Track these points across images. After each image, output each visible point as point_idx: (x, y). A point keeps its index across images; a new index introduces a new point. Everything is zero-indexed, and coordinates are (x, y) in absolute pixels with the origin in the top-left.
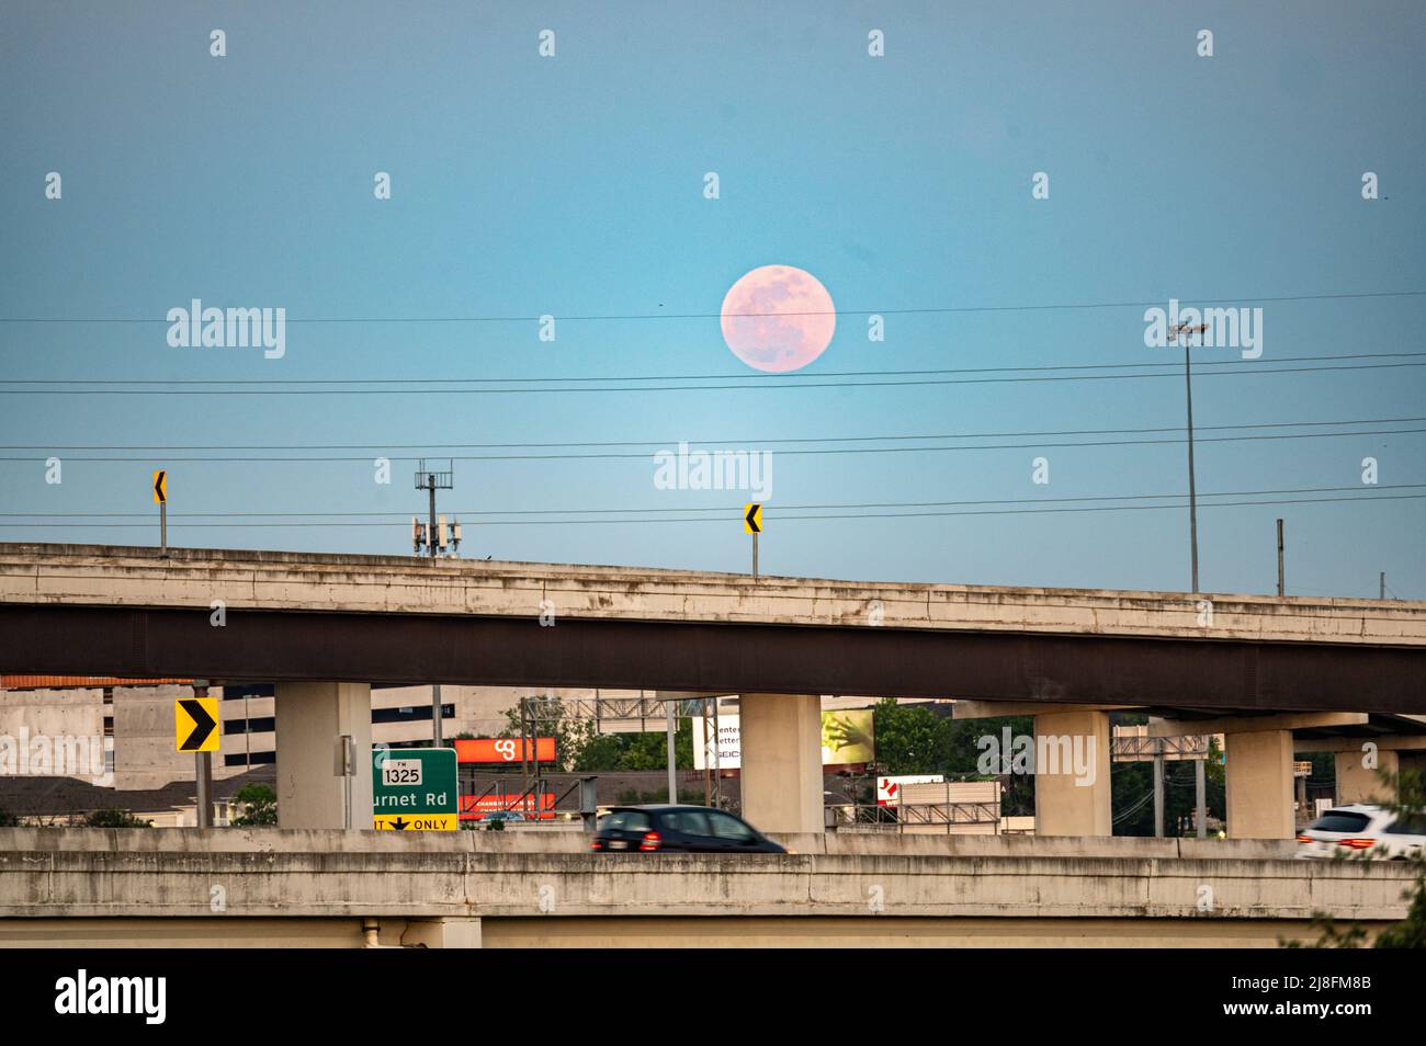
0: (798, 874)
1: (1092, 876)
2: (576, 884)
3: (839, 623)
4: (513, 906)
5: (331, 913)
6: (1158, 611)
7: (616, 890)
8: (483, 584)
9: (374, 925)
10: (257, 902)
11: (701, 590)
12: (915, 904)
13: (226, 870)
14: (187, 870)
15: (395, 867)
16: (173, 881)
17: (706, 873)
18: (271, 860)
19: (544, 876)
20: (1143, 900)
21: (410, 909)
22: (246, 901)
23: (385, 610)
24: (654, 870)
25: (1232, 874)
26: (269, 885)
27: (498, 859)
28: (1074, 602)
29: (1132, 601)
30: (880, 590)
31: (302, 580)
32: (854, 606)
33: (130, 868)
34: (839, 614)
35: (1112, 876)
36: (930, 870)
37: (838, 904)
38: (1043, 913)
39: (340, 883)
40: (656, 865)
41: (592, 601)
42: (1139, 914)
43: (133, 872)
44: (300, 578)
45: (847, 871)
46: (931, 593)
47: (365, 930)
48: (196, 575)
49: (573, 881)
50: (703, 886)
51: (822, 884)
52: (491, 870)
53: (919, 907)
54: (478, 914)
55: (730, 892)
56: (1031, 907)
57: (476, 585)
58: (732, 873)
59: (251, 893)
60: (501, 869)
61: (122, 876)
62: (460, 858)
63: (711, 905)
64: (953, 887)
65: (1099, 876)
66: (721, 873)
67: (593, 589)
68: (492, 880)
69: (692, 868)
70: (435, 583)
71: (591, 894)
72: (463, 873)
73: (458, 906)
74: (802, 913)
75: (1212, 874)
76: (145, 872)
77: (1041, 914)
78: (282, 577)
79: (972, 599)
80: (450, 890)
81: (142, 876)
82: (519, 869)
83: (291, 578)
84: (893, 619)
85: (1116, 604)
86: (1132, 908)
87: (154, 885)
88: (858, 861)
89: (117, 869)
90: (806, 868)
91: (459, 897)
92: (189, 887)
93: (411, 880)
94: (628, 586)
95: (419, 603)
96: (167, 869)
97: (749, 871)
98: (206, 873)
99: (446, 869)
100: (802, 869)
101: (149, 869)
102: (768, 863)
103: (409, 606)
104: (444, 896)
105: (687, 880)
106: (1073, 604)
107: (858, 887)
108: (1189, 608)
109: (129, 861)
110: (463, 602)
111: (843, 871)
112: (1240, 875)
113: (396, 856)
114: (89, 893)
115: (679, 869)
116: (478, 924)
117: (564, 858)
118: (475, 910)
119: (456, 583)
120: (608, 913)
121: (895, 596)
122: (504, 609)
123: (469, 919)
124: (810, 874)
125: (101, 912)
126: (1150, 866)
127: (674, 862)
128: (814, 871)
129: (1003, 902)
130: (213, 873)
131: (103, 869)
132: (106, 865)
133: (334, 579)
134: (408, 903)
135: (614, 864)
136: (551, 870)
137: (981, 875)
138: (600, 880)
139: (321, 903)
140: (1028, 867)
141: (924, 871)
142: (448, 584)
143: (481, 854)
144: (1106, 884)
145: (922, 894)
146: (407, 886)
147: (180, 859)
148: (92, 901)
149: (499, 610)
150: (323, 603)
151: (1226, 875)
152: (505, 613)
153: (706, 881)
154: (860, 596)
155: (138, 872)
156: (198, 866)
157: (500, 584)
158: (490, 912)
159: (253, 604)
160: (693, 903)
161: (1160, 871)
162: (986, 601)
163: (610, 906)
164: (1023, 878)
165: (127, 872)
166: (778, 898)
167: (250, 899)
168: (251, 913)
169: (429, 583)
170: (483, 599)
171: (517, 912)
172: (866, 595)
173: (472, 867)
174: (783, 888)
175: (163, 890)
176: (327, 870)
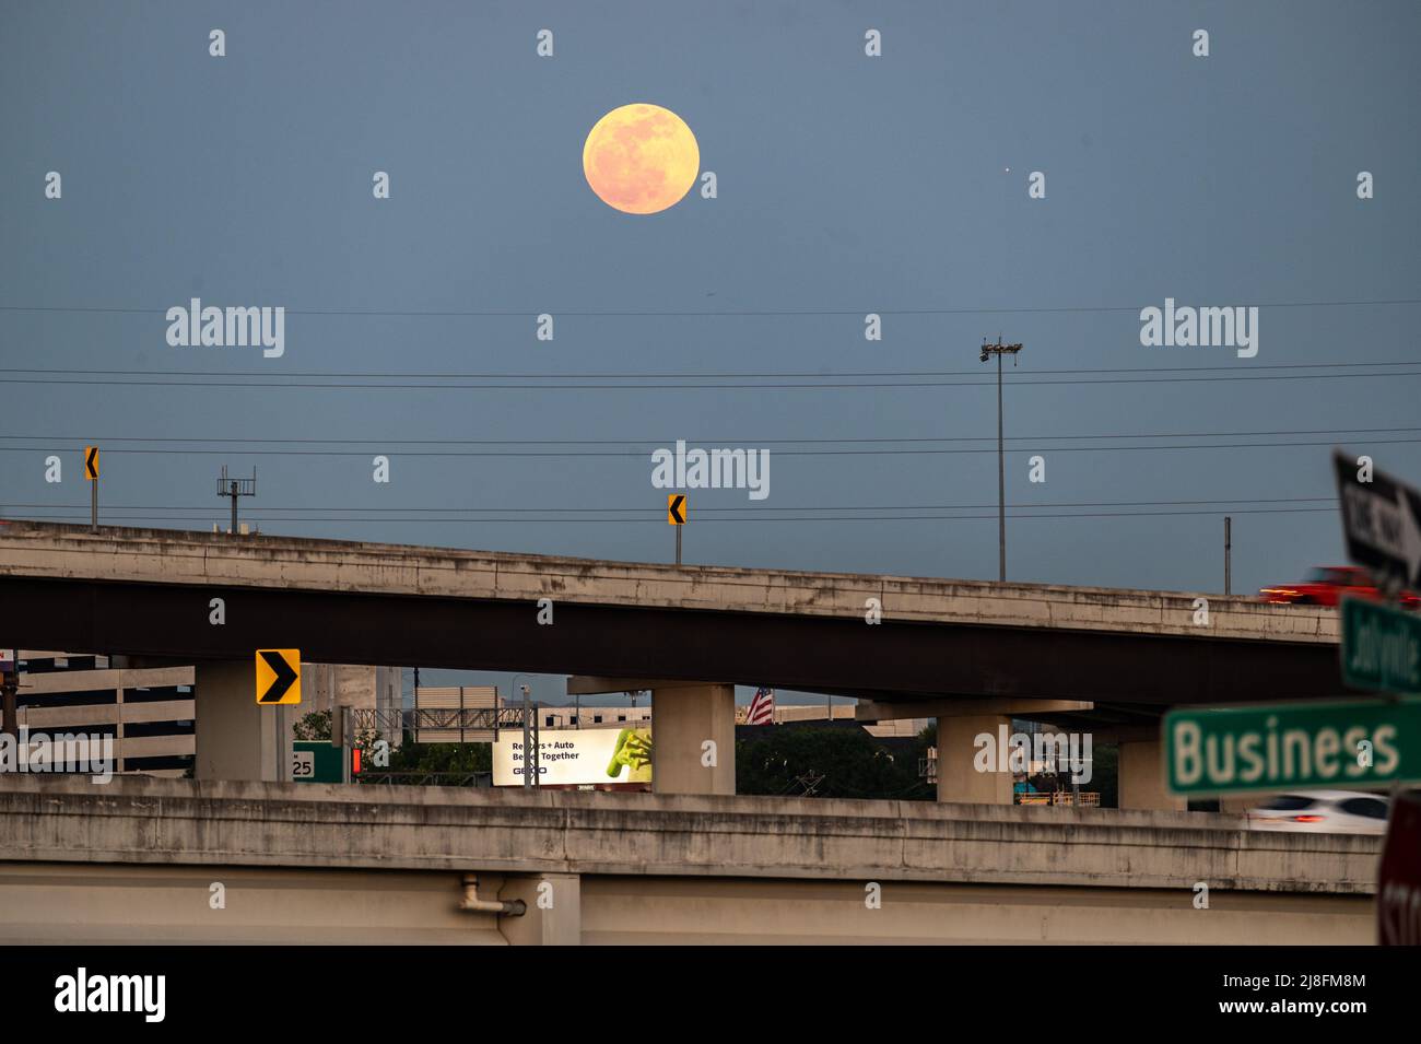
0: (892, 838)
1: (1181, 847)
2: (673, 843)
3: (792, 611)
4: (613, 864)
5: (433, 866)
6: (1113, 606)
7: (713, 849)
8: (435, 565)
9: (473, 880)
10: (361, 853)
11: (653, 575)
12: (1007, 871)
13: (330, 820)
14: (291, 819)
15: (497, 821)
16: (278, 830)
17: (802, 835)
18: (375, 811)
19: (642, 834)
20: (1231, 871)
21: (511, 864)
22: (349, 852)
23: (336, 589)
24: (751, 831)
25: (1319, 848)
26: (373, 836)
27: (598, 815)
28: (1028, 595)
29: (1087, 595)
30: (834, 579)
31: (254, 557)
32: (807, 595)
33: (237, 815)
34: (792, 602)
35: (1202, 848)
36: (1023, 838)
37: (931, 870)
38: (1133, 883)
39: (442, 837)
40: (752, 826)
41: (544, 584)
42: (1228, 887)
43: (239, 820)
44: (251, 555)
45: (941, 836)
46: (885, 583)
47: (464, 886)
48: (146, 549)
49: (671, 840)
50: (799, 847)
51: (915, 849)
52: (592, 826)
53: (1010, 874)
54: (578, 871)
55: (825, 855)
56: (1121, 876)
57: (428, 565)
58: (828, 836)
59: (355, 844)
60: (600, 825)
61: (229, 824)
62: (561, 813)
63: (806, 867)
64: (1044, 854)
65: (1189, 847)
66: (817, 835)
67: (546, 572)
68: (591, 837)
69: (788, 830)
70: (386, 562)
71: (688, 853)
72: (563, 829)
73: (558, 863)
74: (895, 878)
75: (1301, 848)
76: (250, 820)
77: (1131, 885)
78: (233, 553)
79: (926, 590)
80: (550, 847)
81: (248, 824)
82: (618, 826)
83: (242, 555)
84: (847, 609)
85: (1070, 598)
86: (1220, 880)
87: (260, 834)
88: (952, 826)
89: (223, 816)
90: (901, 833)
91: (558, 853)
92: (294, 836)
93: (512, 834)
94: (581, 569)
95: (370, 582)
96: (273, 817)
97: (843, 833)
98: (311, 823)
99: (546, 824)
100: (896, 834)
101: (255, 817)
102: (863, 826)
103: (360, 586)
104: (543, 852)
105: (782, 842)
106: (1027, 597)
107: (951, 853)
108: (1144, 604)
109: (236, 809)
110: (415, 584)
111: (936, 836)
112: (1328, 849)
113: (498, 810)
114: (195, 839)
115: (776, 830)
116: (576, 882)
117: (662, 816)
118: (575, 866)
119: (408, 563)
120: (705, 873)
121: (849, 585)
122: (456, 591)
123: (568, 876)
124: (903, 838)
125: (207, 860)
126: (1239, 838)
127: (770, 823)
128: (908, 835)
129: (1094, 871)
130: (318, 823)
131: (210, 816)
132: (213, 812)
133: (285, 557)
134: (509, 858)
135: (711, 824)
136: (650, 828)
137: (1072, 844)
138: (697, 840)
139: (422, 856)
140: (1119, 837)
141: (1017, 839)
142: (400, 563)
143: (580, 810)
144: (1195, 855)
145: (1014, 861)
146: (508, 840)
147: (286, 808)
148: (198, 848)
149: (451, 591)
150: (274, 581)
151: (1313, 849)
152: (458, 594)
153: (801, 843)
154: (814, 585)
155: (244, 820)
156: (303, 816)
157: (452, 565)
158: (589, 869)
159: (204, 581)
160: (788, 865)
161: (1248, 843)
162: (940, 592)
163: (707, 866)
164: (1115, 847)
165: (233, 820)
166: (872, 861)
167: (353, 850)
168: (355, 864)
169: (381, 562)
170: (435, 580)
171: (615, 870)
172: (819, 584)
173: (572, 823)
174: (877, 851)
175: (268, 839)
176: (429, 822)
